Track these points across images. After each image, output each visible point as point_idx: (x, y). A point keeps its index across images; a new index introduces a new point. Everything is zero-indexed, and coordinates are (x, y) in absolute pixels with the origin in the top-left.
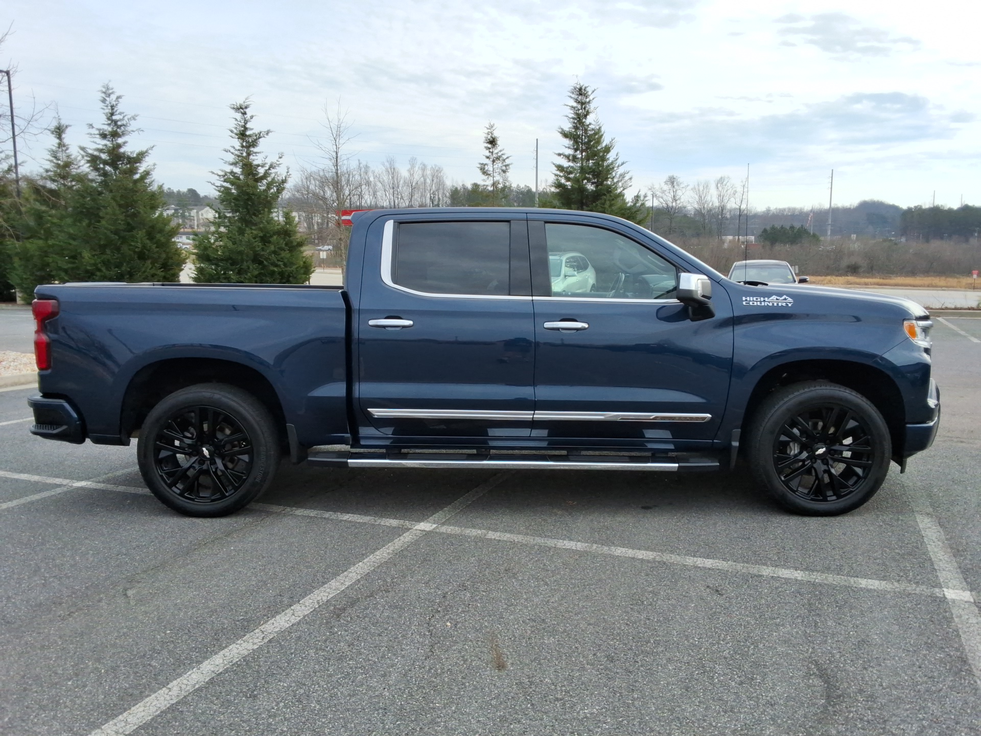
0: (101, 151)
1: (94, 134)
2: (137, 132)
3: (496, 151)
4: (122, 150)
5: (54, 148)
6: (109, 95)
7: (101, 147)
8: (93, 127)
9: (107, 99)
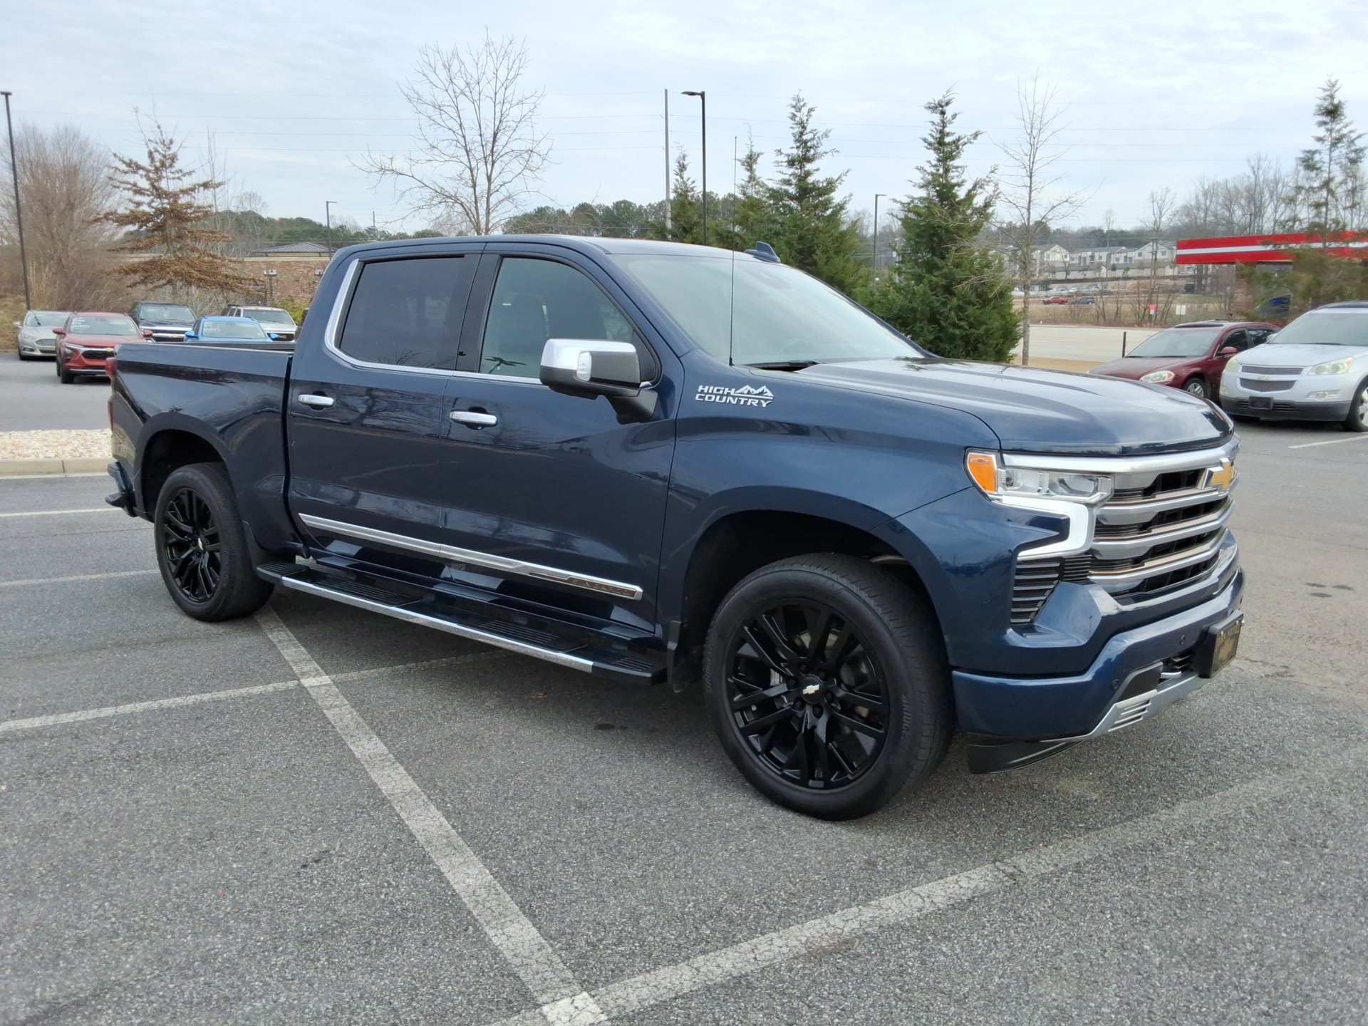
0: (788, 182)
1: (782, 162)
2: (830, 154)
3: (1338, 127)
4: (810, 179)
5: (743, 183)
6: (800, 109)
7: (787, 177)
8: (781, 154)
9: (798, 114)
